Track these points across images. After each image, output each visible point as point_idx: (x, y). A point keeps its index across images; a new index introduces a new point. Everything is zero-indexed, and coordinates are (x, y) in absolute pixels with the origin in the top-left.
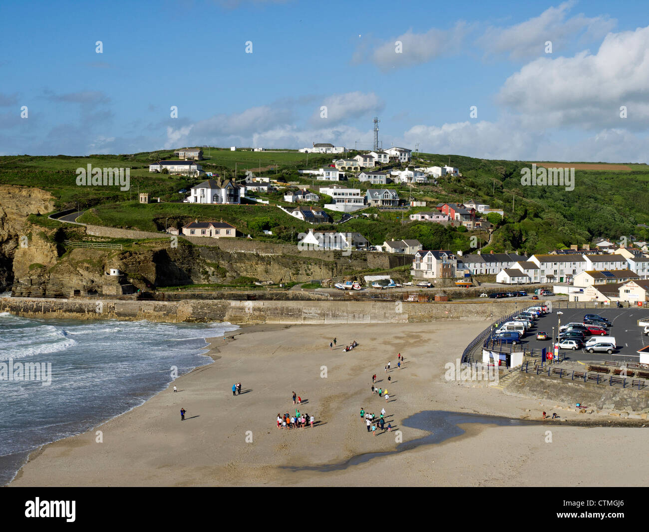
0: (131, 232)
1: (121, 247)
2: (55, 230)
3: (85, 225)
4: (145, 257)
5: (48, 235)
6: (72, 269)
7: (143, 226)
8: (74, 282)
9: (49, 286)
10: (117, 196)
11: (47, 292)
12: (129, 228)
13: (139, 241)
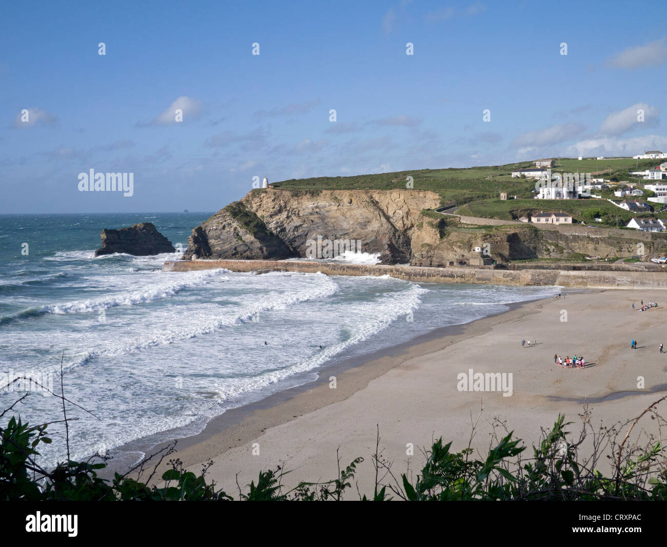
0: (492, 220)
1: (484, 231)
2: (439, 220)
3: (459, 216)
4: (502, 239)
5: (433, 224)
6: (449, 247)
7: (502, 216)
8: (450, 256)
9: (434, 259)
10: (486, 195)
11: (433, 263)
12: (492, 217)
13: (498, 227)
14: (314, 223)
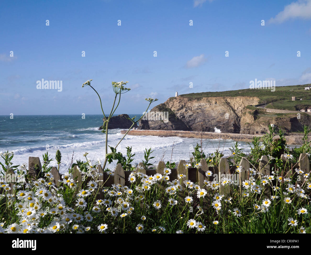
0: (284, 111)
1: (277, 116)
2: (254, 111)
3: (266, 108)
4: (287, 120)
5: (251, 112)
6: (258, 124)
7: (290, 108)
8: (259, 129)
9: (251, 131)
10: (285, 98)
11: (250, 133)
12: (284, 109)
13: (286, 114)
14: (198, 114)
